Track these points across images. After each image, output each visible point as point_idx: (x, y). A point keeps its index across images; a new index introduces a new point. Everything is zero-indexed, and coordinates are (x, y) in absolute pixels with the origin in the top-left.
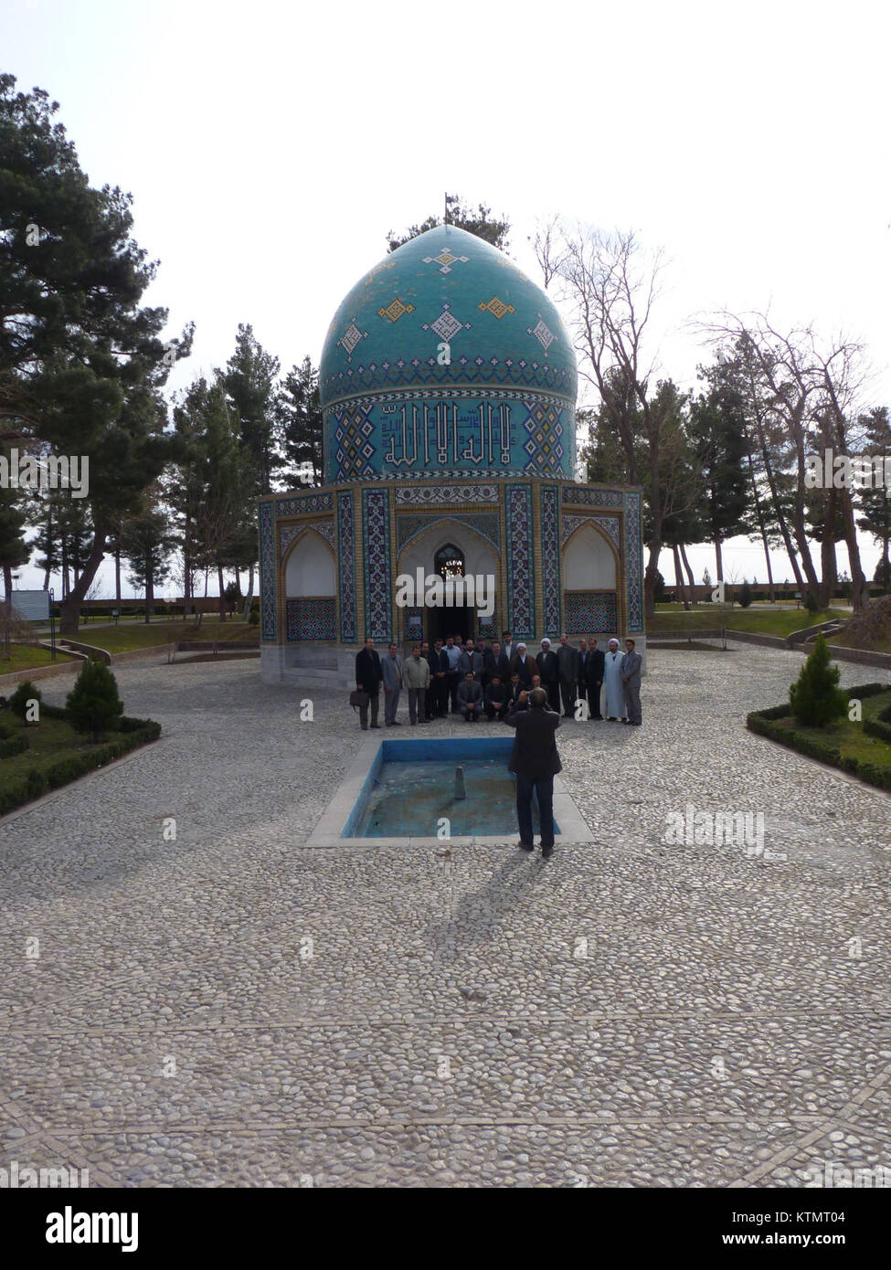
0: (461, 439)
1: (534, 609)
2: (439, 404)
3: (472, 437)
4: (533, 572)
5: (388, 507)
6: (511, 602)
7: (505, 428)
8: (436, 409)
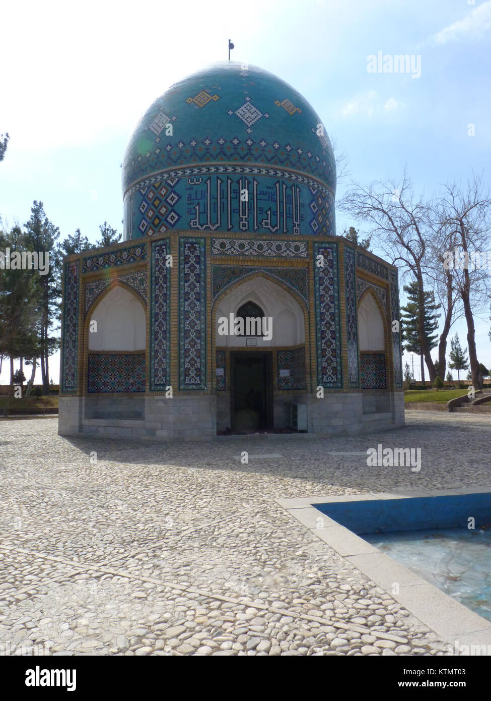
0: (261, 209)
1: (341, 358)
2: (241, 178)
3: (270, 209)
4: (339, 325)
5: (205, 257)
6: (319, 352)
7: (296, 205)
8: (238, 182)
